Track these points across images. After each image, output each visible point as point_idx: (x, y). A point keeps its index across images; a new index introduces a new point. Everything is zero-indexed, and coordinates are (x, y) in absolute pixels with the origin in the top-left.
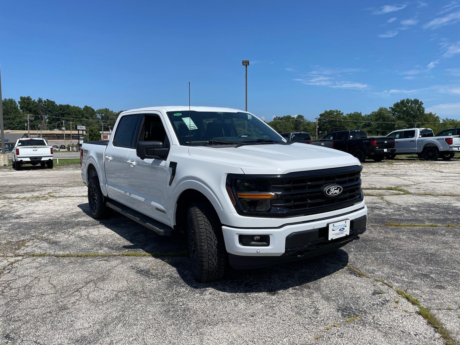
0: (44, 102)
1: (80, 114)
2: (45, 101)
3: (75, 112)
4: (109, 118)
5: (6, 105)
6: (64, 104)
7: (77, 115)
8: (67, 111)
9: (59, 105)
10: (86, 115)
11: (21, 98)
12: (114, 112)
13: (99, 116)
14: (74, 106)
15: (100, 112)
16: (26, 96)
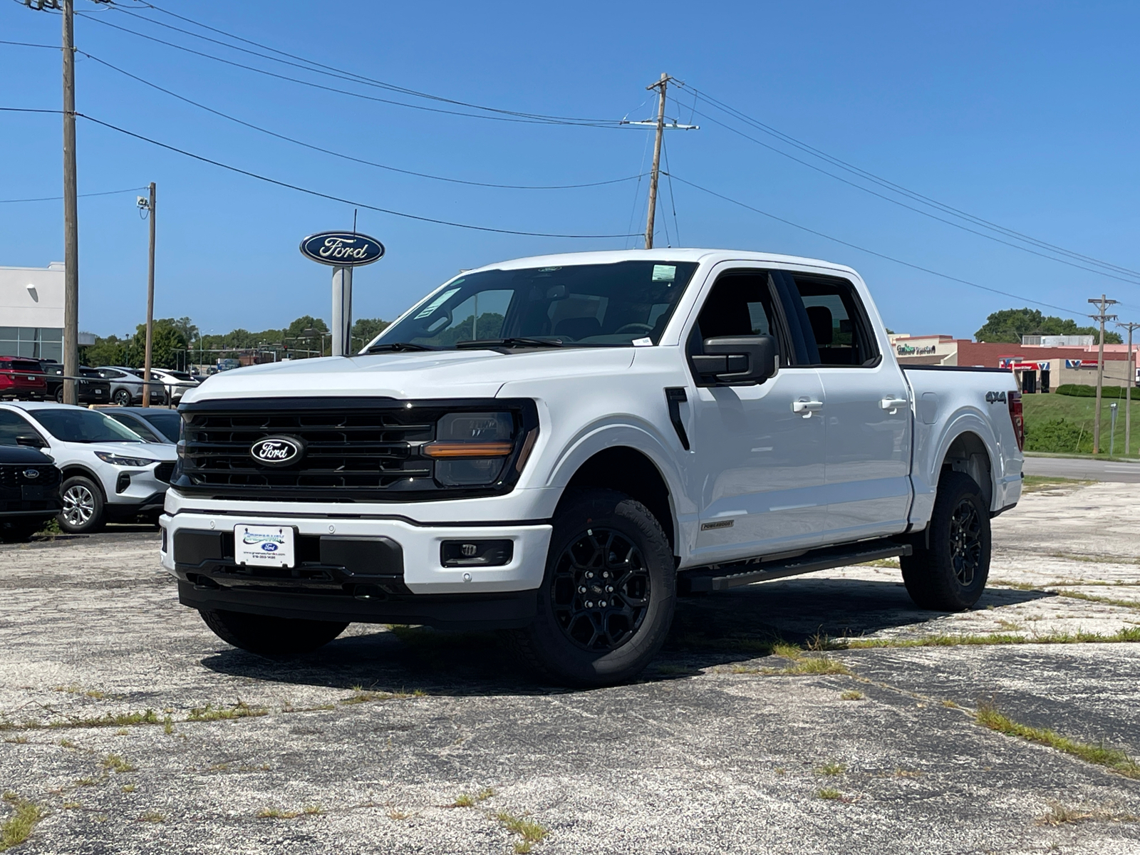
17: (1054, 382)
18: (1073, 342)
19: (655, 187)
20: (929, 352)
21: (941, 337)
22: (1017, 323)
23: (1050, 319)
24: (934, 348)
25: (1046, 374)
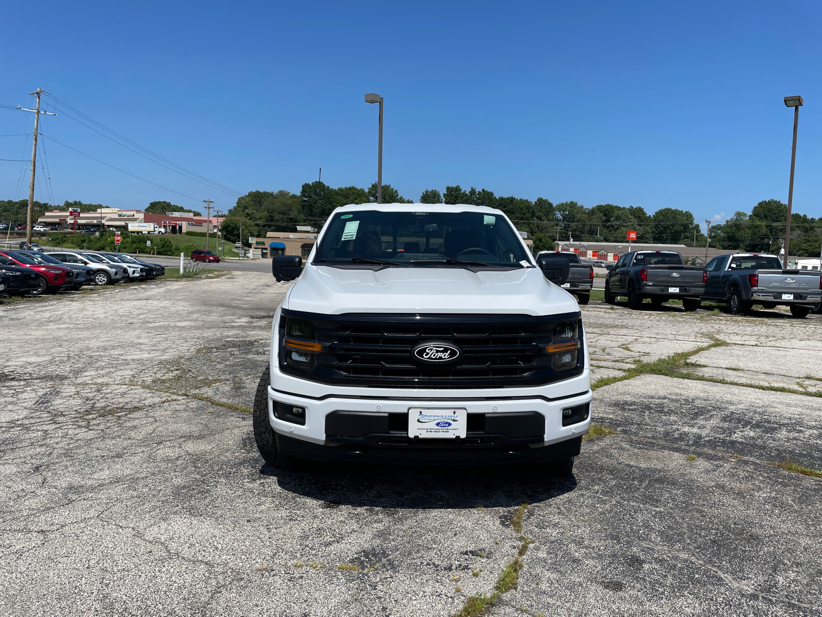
0: (478, 194)
1: (529, 212)
2: (479, 192)
3: (522, 208)
4: (576, 219)
5: (427, 200)
6: (506, 196)
7: (524, 214)
8: (510, 207)
9: (499, 197)
10: (538, 214)
11: (448, 188)
12: (585, 207)
13: (559, 215)
14: (521, 200)
15: (562, 207)
16: (455, 186)
17: (184, 230)
18: (186, 215)
19: (36, 140)
20: (132, 216)
21: (137, 211)
22: (162, 207)
23: (174, 206)
24: (134, 215)
25: (180, 227)
